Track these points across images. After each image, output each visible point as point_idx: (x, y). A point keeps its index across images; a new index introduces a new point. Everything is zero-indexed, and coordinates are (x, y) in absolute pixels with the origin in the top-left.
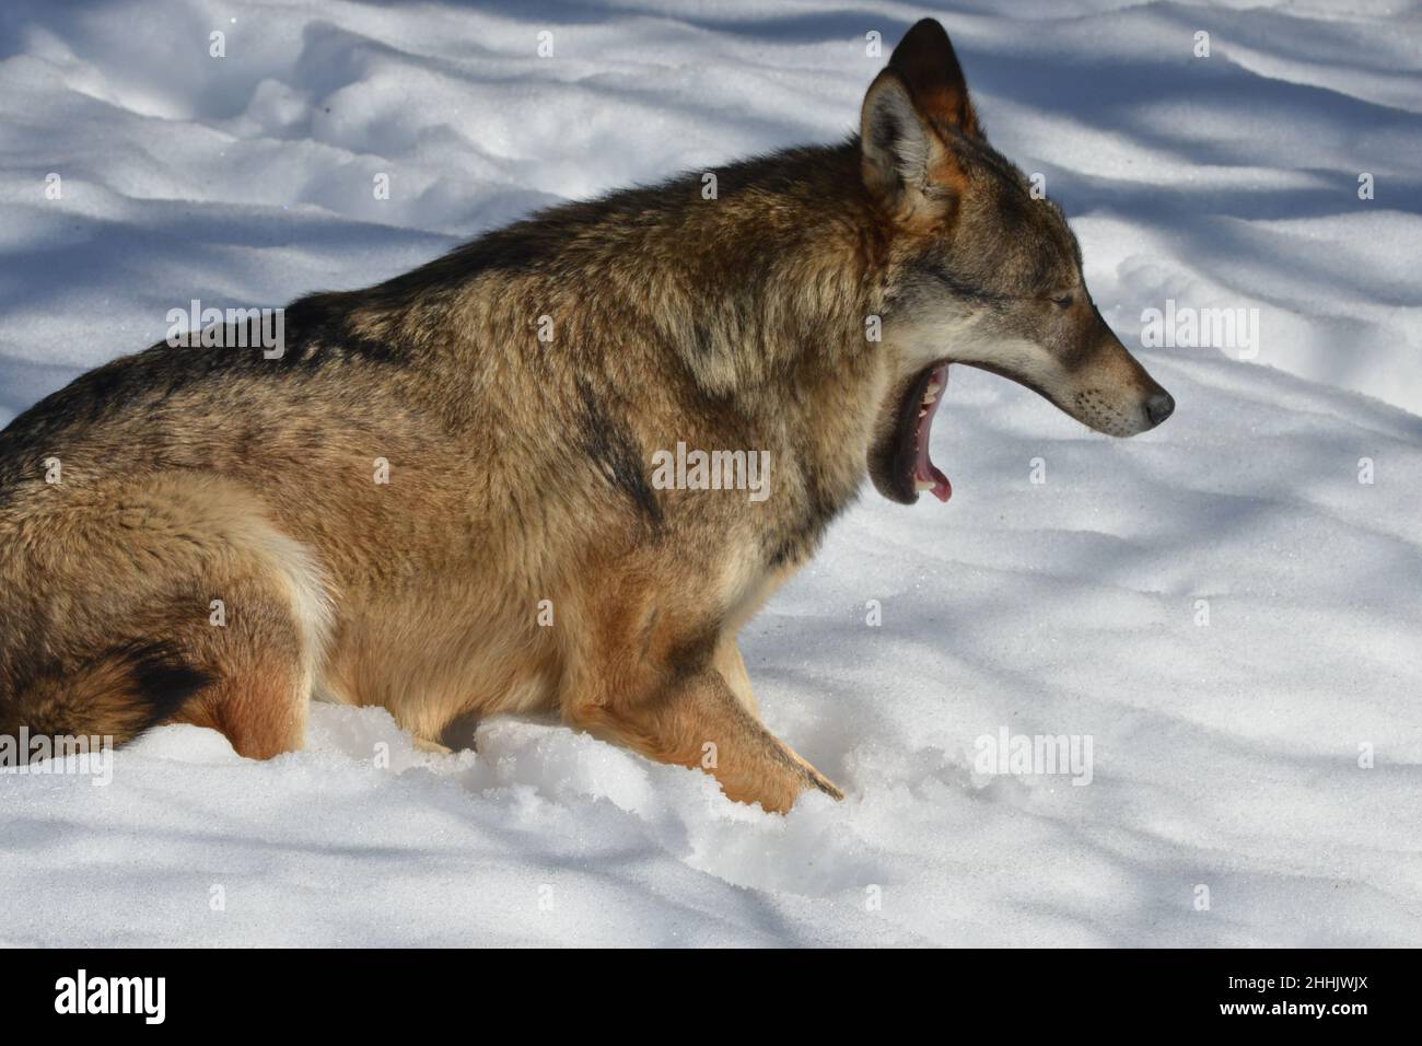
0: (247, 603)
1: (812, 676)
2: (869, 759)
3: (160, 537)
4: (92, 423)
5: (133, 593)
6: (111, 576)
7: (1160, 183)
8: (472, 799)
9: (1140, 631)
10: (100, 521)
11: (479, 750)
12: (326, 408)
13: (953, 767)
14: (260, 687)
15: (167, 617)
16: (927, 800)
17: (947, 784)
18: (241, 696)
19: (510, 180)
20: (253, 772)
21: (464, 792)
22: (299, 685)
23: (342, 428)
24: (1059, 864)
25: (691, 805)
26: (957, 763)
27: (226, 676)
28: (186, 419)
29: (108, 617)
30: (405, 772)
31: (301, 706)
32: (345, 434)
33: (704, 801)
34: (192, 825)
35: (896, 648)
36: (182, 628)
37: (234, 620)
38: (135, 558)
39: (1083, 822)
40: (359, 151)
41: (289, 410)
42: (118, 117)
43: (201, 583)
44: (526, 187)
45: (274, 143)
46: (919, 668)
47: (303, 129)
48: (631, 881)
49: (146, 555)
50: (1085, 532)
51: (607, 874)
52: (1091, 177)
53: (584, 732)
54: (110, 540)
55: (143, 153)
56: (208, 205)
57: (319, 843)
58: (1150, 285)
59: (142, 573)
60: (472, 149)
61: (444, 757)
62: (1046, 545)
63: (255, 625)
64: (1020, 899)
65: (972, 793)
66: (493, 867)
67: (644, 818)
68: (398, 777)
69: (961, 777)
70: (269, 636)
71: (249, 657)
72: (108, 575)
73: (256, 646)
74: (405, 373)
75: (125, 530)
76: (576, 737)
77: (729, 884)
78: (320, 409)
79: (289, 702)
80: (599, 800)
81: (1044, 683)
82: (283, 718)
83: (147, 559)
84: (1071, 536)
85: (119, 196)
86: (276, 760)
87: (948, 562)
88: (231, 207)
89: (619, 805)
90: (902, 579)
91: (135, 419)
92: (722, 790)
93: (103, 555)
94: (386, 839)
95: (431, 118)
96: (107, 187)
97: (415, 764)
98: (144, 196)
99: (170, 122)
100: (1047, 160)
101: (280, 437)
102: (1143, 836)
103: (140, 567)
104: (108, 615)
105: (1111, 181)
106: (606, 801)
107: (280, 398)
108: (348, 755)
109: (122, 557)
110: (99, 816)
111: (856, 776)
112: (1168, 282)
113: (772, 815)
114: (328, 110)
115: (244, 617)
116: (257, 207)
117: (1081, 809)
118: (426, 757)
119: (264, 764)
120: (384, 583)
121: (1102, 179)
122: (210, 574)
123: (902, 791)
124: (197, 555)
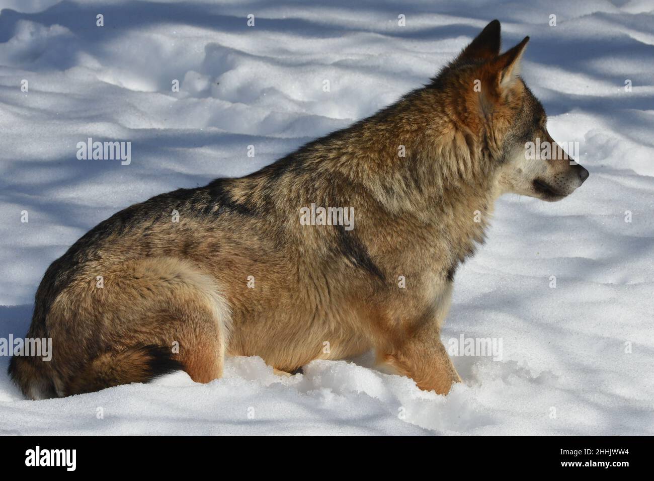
0: (192, 313)
1: (455, 331)
2: (483, 367)
3: (151, 280)
4: (119, 235)
5: (140, 309)
6: (130, 302)
7: (602, 96)
8: (302, 396)
9: (605, 302)
10: (124, 277)
11: (304, 373)
12: (222, 234)
13: (522, 369)
14: (200, 353)
15: (156, 321)
16: (511, 385)
17: (520, 377)
18: (192, 358)
19: (304, 111)
20: (201, 389)
21: (299, 393)
22: (218, 351)
23: (229, 243)
24: (574, 411)
25: (403, 393)
26: (524, 367)
27: (184, 349)
28: (161, 236)
29: (129, 321)
30: (270, 385)
31: (220, 360)
32: (230, 246)
33: (409, 391)
34: (174, 414)
35: (493, 315)
36: (163, 326)
37: (186, 321)
38: (140, 292)
39: (583, 391)
40: (234, 102)
41: (206, 234)
42: (123, 92)
43: (171, 301)
44: (312, 114)
45: (195, 100)
46: (504, 324)
47: (207, 93)
48: (377, 429)
49: (145, 289)
50: (577, 258)
51: (366, 427)
52: (570, 95)
53: (352, 362)
54: (129, 285)
55: (135, 108)
56: (165, 130)
57: (233, 420)
58: (600, 142)
59: (143, 299)
60: (286, 98)
61: (288, 377)
62: (559, 265)
63: (197, 323)
64: (556, 428)
65: (532, 380)
66: (314, 426)
67: (381, 400)
68: (268, 387)
69: (526, 373)
70: (203, 329)
71: (195, 339)
72: (128, 301)
73: (198, 334)
74: (255, 219)
75: (136, 280)
76: (348, 364)
77: (422, 428)
78: (219, 234)
79: (215, 360)
80: (360, 393)
81: (562, 328)
82: (212, 367)
83: (146, 292)
84: (570, 260)
85: (125, 128)
86: (211, 383)
87: (514, 275)
88: (177, 130)
89: (370, 395)
90: (494, 284)
91: (138, 235)
92: (417, 385)
93: (126, 292)
94: (264, 416)
95: (267, 84)
96: (119, 125)
97: (275, 381)
98: (136, 128)
99: (146, 93)
100: (549, 88)
101: (201, 246)
102: (611, 395)
103: (142, 296)
104: (129, 320)
105: (580, 96)
106: (364, 393)
107: (202, 229)
108: (245, 379)
109: (134, 292)
110: (131, 413)
111: (478, 375)
112: (608, 141)
113: (440, 396)
114: (218, 84)
115: (191, 320)
116: (188, 130)
117: (582, 385)
118: (280, 378)
119: (205, 385)
120: (249, 315)
121: (575, 95)
122: (175, 298)
123: (499, 382)
124: (169, 288)
